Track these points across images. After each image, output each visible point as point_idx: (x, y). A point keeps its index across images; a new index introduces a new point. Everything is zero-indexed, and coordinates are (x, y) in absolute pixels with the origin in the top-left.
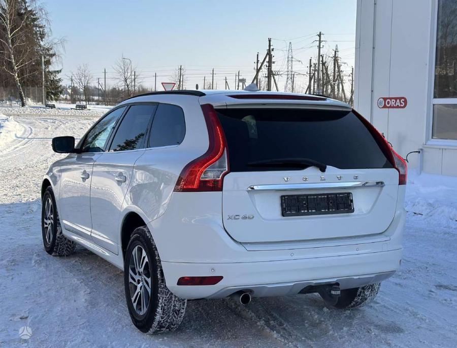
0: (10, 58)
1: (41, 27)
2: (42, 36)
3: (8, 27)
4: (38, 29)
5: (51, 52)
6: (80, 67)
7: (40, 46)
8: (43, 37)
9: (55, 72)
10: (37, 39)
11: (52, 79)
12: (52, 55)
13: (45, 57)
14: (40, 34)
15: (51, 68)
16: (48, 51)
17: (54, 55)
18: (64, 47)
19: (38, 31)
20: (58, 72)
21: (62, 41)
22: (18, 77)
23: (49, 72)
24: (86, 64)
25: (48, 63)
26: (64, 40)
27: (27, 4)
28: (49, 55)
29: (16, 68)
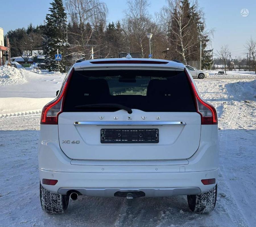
0: (180, 44)
1: (202, 23)
2: (202, 28)
3: (180, 25)
4: (199, 25)
5: (207, 39)
6: (223, 47)
7: (201, 35)
8: (203, 30)
9: (209, 51)
10: (199, 31)
11: (207, 55)
12: (208, 41)
13: (202, 42)
14: (201, 27)
15: (206, 49)
16: (205, 38)
17: (208, 40)
18: (213, 35)
19: (199, 26)
20: (211, 51)
21: (212, 31)
22: (185, 55)
23: (205, 51)
24: (227, 45)
25: (204, 46)
26: (214, 30)
27: (194, 10)
28: (206, 40)
29: (184, 50)
